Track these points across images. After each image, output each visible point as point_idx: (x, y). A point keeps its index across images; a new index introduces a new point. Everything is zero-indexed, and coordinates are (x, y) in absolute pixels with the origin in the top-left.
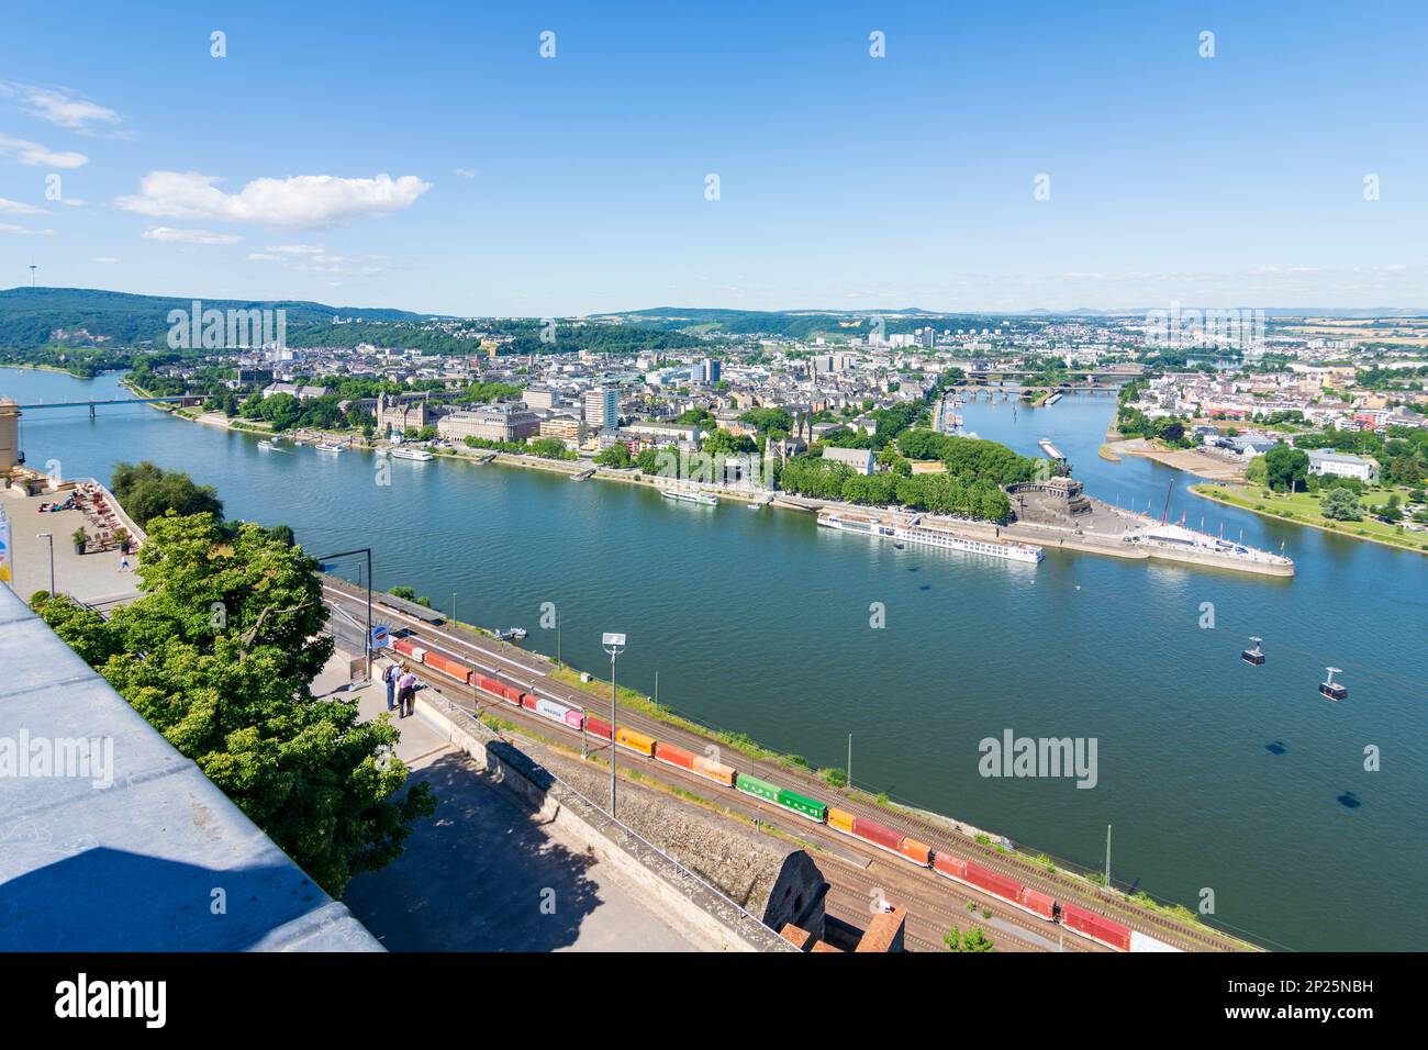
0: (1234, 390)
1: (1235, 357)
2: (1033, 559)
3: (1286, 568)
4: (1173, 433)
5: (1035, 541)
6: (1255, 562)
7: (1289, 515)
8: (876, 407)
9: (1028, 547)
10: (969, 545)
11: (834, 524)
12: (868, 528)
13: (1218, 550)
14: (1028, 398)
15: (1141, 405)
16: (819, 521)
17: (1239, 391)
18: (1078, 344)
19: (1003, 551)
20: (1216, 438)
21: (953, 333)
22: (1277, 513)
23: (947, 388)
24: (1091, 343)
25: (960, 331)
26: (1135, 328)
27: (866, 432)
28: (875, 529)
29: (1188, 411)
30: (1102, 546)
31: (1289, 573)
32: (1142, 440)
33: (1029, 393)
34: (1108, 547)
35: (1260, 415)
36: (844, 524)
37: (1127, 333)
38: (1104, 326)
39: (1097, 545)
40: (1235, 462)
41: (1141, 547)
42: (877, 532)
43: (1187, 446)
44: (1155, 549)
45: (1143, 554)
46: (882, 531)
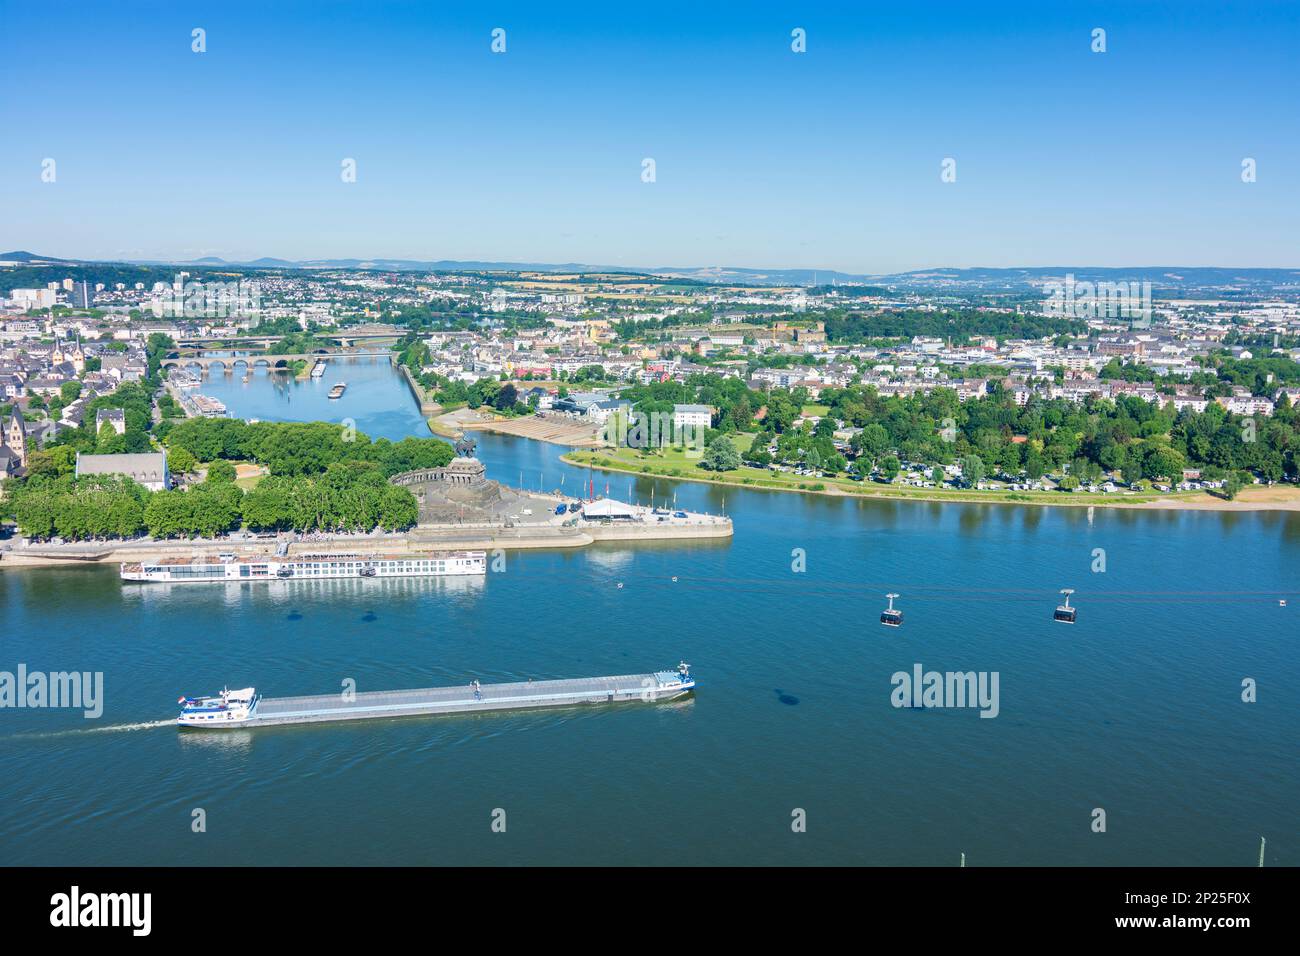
0: (516, 348)
1: (476, 315)
2: (479, 568)
3: (727, 527)
4: (504, 400)
5: (477, 545)
6: (701, 526)
7: (676, 473)
8: (85, 393)
9: (470, 554)
10: (388, 567)
11: (156, 576)
12: (220, 572)
13: (661, 519)
14: (284, 370)
15: (440, 370)
16: (125, 576)
17: (521, 348)
18: (294, 302)
19: (438, 566)
20: (551, 399)
21: (110, 288)
22: (663, 472)
23: (164, 363)
24: (309, 301)
25: (120, 286)
26: (352, 283)
27: (112, 428)
28: (232, 571)
29: (493, 372)
30: (542, 538)
31: (730, 532)
32: (466, 410)
33: (281, 364)
34: (548, 537)
35: (564, 373)
36: (176, 573)
37: (345, 288)
38: (314, 279)
39: (535, 538)
40: (584, 425)
41: (583, 530)
42: (236, 575)
43: (523, 412)
44: (598, 531)
45: (587, 539)
46: (245, 572)
